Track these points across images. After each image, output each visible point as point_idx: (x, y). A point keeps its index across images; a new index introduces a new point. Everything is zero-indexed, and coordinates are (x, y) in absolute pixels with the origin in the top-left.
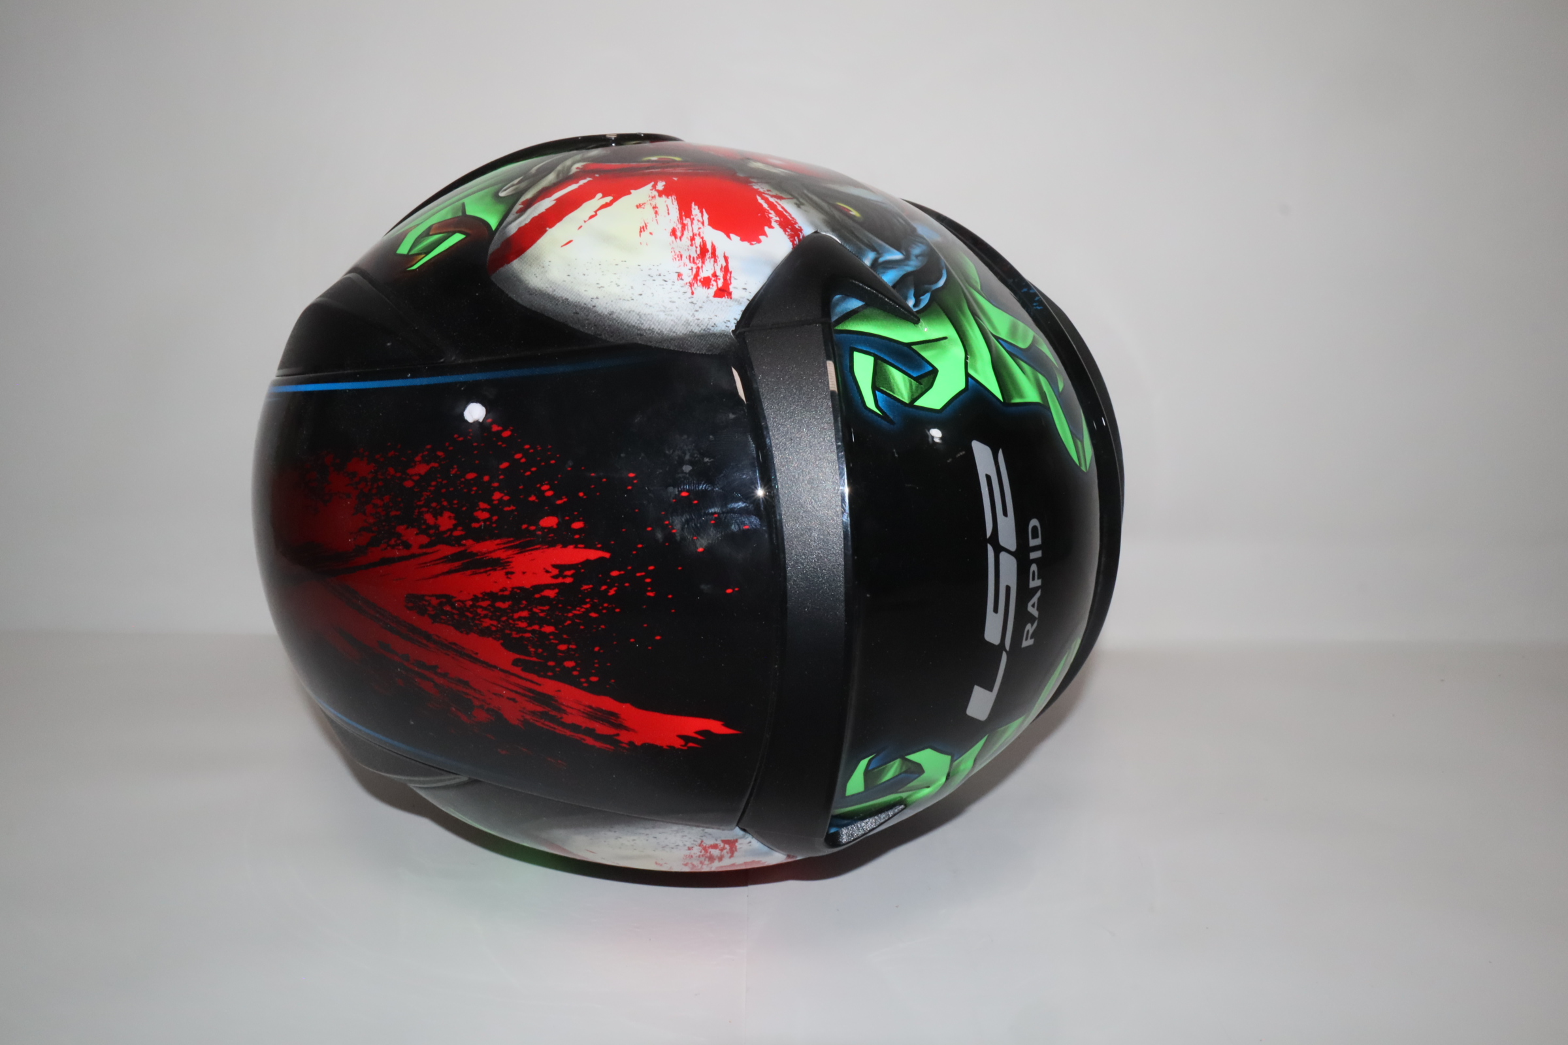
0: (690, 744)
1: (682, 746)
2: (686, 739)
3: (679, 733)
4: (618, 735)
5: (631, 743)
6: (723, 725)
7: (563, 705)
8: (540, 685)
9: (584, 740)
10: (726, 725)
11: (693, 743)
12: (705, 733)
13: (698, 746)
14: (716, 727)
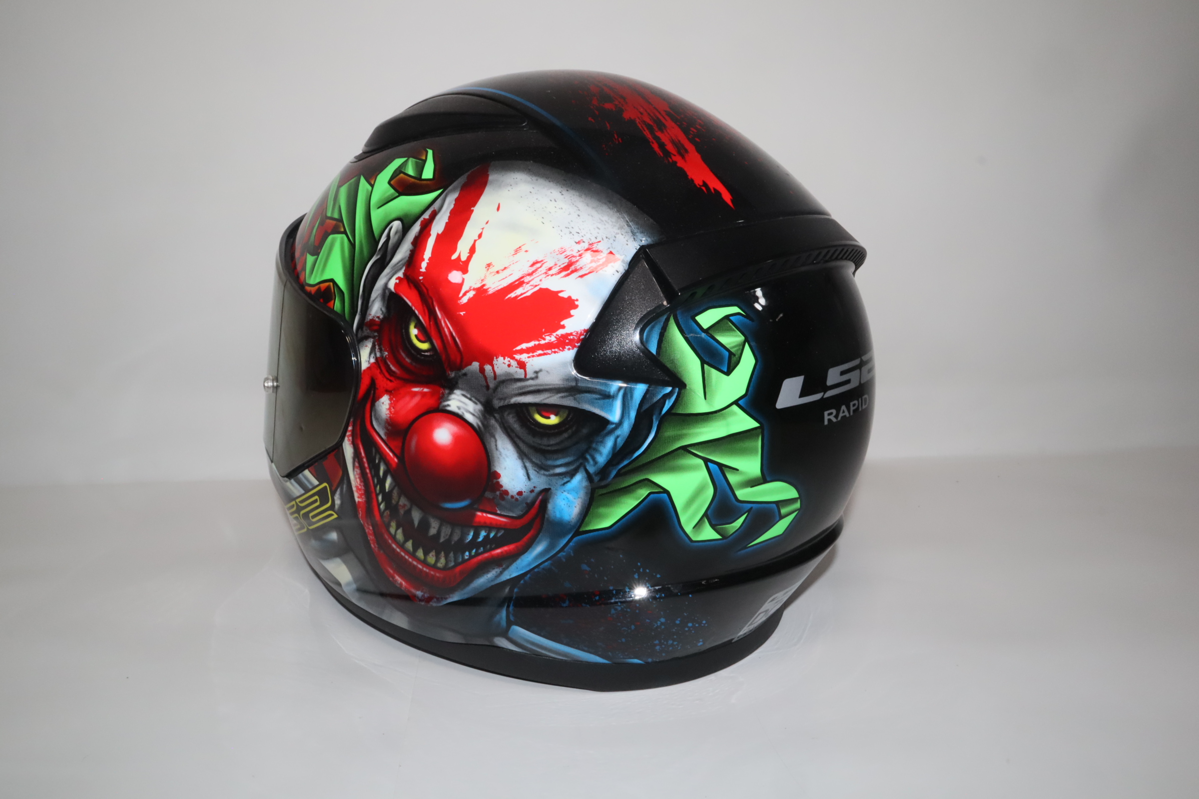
0: (704, 188)
1: (699, 184)
2: (705, 184)
3: (705, 180)
4: (675, 155)
5: (676, 163)
6: (731, 199)
7: (667, 131)
8: (666, 120)
9: (653, 143)
10: (732, 201)
11: (706, 189)
12: (718, 193)
13: (706, 192)
14: (727, 197)
